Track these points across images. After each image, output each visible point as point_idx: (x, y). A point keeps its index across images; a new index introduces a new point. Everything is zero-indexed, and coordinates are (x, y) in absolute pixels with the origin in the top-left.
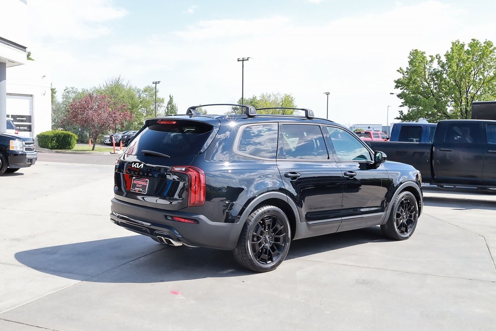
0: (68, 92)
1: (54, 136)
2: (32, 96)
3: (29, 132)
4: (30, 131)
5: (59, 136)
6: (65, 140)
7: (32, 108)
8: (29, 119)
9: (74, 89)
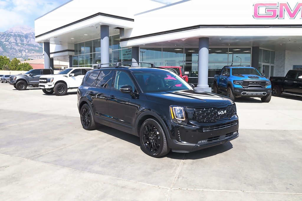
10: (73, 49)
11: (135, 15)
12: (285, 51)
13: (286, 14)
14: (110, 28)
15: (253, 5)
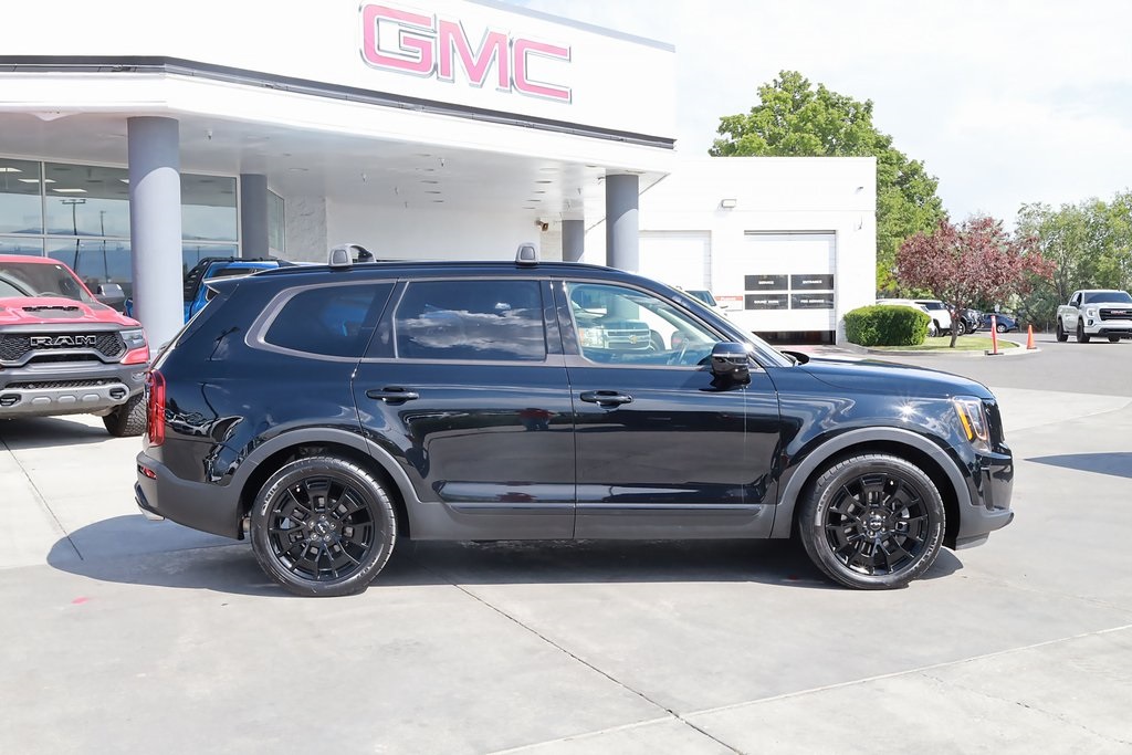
0: (1028, 215)
1: (875, 317)
2: (834, 232)
3: (828, 310)
4: (831, 306)
5: (884, 316)
6: (897, 326)
7: (834, 259)
8: (829, 281)
9: (1042, 206)
12: (324, 200)
13: (458, 64)
15: (360, 9)
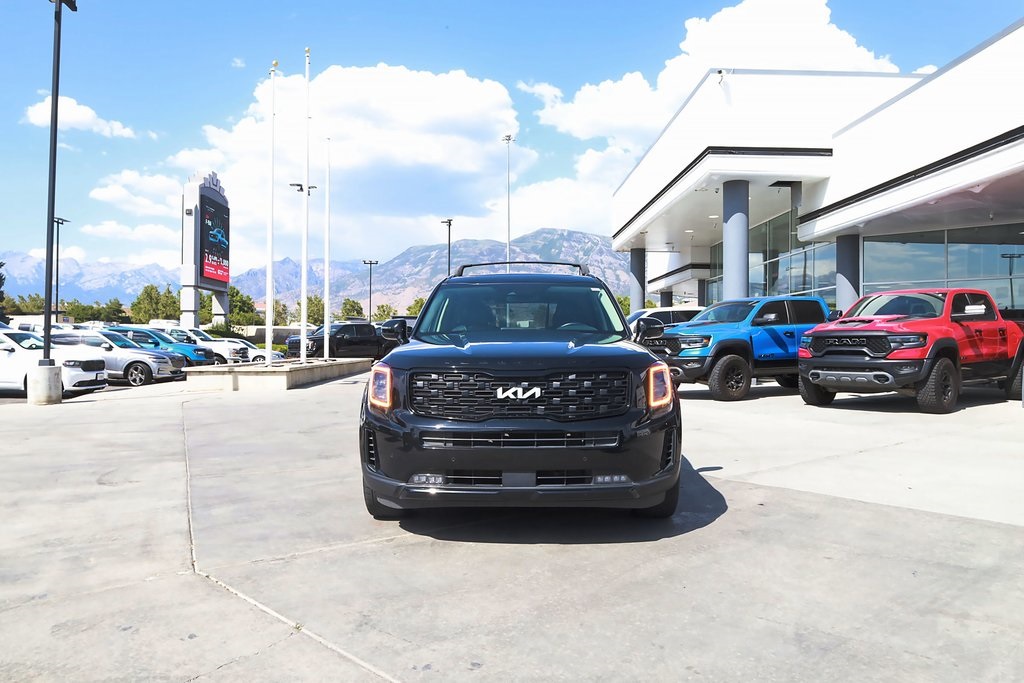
10: (707, 260)
11: (835, 136)
14: (751, 189)
